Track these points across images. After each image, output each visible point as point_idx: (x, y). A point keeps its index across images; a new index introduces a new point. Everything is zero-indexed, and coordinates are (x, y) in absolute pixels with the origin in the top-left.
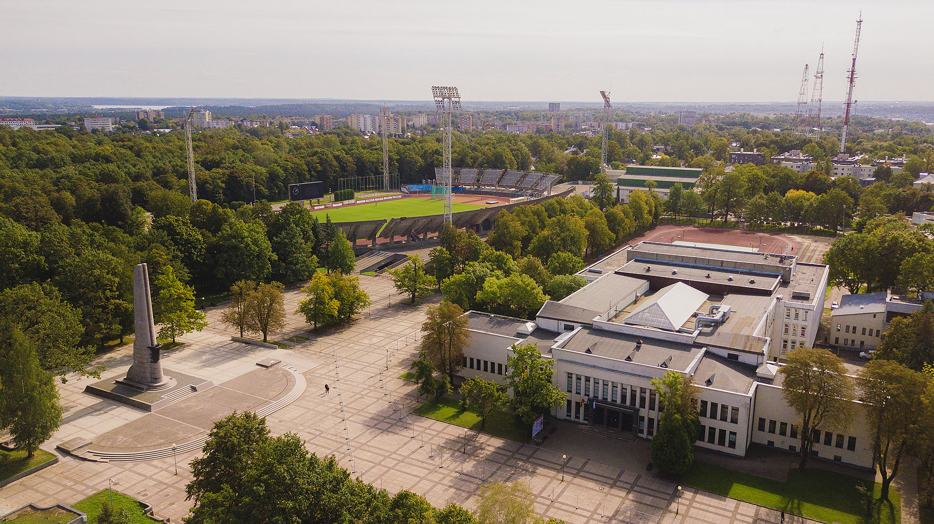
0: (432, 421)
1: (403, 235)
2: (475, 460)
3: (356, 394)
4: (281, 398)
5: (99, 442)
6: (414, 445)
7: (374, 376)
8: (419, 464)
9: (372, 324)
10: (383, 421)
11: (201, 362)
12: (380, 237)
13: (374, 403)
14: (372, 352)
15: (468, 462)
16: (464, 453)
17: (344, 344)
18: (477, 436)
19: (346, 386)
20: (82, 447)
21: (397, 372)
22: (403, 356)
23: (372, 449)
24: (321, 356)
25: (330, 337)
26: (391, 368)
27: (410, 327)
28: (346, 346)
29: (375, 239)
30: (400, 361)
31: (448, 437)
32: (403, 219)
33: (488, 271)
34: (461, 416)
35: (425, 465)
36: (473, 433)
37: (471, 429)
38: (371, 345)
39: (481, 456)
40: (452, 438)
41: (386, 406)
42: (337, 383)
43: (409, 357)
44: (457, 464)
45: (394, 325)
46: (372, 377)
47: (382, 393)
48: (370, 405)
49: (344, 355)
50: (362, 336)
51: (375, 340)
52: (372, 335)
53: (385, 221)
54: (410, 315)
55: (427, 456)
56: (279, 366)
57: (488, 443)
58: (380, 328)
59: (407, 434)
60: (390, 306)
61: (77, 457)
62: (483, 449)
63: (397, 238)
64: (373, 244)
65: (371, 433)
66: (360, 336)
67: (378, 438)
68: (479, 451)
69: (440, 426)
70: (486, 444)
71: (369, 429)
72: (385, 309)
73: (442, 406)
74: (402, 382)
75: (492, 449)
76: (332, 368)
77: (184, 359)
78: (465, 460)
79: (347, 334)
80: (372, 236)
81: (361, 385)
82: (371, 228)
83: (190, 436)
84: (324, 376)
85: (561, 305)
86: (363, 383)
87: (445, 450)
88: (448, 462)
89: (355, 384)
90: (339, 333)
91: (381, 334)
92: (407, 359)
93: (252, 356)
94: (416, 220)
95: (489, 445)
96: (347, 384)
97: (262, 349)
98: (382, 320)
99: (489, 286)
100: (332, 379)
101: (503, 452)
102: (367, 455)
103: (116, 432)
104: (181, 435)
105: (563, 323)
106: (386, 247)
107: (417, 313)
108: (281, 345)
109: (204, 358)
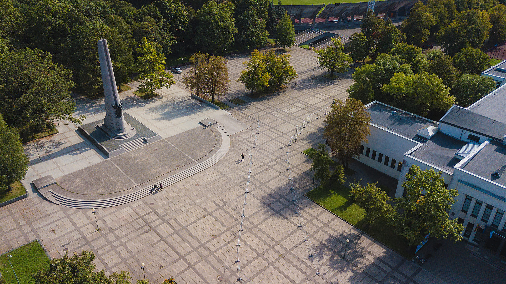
0: (320, 209)
1: (336, 17)
2: (352, 271)
3: (265, 164)
4: (205, 160)
5: (61, 183)
6: (299, 237)
7: (284, 147)
8: (298, 264)
9: (295, 94)
10: (278, 201)
11: (163, 114)
12: (319, 17)
13: (276, 177)
14: (288, 122)
15: (345, 272)
16: (344, 258)
17: (269, 111)
18: (360, 237)
19: (259, 154)
20: (48, 186)
21: (303, 146)
22: (311, 129)
23: (261, 234)
24: (249, 120)
25: (261, 103)
26: (299, 140)
27: (324, 100)
28: (270, 113)
29: (314, 19)
30: (308, 134)
31: (332, 232)
32: (337, 5)
33: (398, 64)
34: (349, 209)
35: (303, 267)
36: (356, 233)
37: (356, 227)
38: (289, 114)
39: (360, 266)
40: (335, 235)
41: (285, 183)
42: (253, 150)
43: (316, 131)
44: (334, 272)
45: (312, 96)
46: (281, 148)
47: (285, 167)
48: (272, 180)
49: (266, 121)
50: (285, 104)
51: (294, 110)
52: (292, 104)
53: (323, 6)
54: (327, 88)
55: (307, 255)
56: (215, 127)
57: (369, 250)
58: (300, 98)
59: (295, 221)
60: (313, 78)
61: (40, 195)
62: (362, 257)
63: (331, 19)
64: (313, 23)
65: (265, 212)
66: (283, 104)
67: (269, 221)
68: (358, 259)
69: (327, 216)
70: (367, 251)
71: (265, 208)
72: (308, 80)
73: (333, 192)
74: (304, 158)
75: (371, 258)
76: (254, 133)
77: (152, 110)
78: (342, 270)
79: (275, 101)
80: (313, 17)
81: (270, 156)
82: (312, 10)
83: (124, 189)
84: (245, 141)
85: (468, 112)
86: (273, 153)
87: (326, 249)
88: (326, 268)
89: (266, 153)
90: (268, 99)
91: (299, 105)
92: (314, 133)
93: (200, 113)
94: (347, 5)
95: (369, 253)
96: (260, 152)
97: (209, 107)
98: (305, 91)
99: (396, 81)
100: (250, 144)
101: (382, 266)
102: (254, 241)
103: (77, 174)
104: (119, 187)
105: (468, 133)
106: (322, 26)
107: (332, 86)
108: (223, 105)
109: (166, 110)
